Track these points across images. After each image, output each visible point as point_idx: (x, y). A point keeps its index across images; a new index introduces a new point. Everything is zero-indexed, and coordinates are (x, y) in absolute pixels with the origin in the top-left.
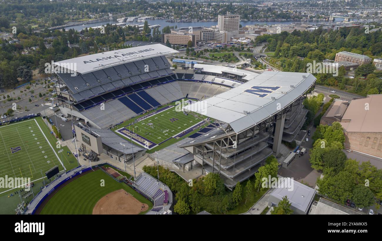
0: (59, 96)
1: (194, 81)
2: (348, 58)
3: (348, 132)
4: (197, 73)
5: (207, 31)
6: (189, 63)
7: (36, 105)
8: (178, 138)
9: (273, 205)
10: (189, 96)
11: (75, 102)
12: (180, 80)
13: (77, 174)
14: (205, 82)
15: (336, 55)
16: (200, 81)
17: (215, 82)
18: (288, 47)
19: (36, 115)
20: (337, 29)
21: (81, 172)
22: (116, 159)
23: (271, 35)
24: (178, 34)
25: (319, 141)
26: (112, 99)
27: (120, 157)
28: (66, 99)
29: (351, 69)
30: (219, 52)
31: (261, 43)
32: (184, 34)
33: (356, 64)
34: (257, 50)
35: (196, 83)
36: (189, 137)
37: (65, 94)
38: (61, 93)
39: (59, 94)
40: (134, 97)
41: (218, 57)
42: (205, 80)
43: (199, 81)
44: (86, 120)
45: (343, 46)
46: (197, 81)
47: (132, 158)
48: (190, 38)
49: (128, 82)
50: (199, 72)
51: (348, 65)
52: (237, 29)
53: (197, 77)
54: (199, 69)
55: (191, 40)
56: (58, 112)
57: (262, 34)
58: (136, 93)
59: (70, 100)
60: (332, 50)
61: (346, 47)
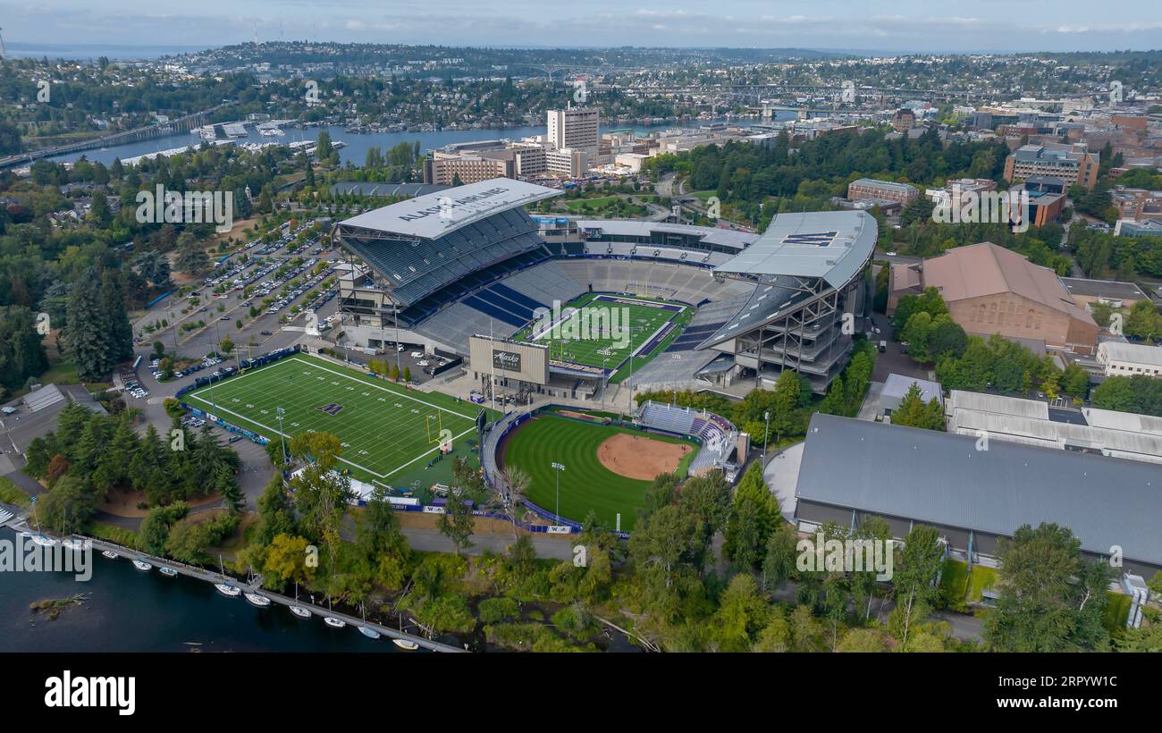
0: (349, 301)
1: (590, 257)
2: (876, 192)
3: (949, 303)
4: (589, 240)
5: (528, 152)
6: (551, 223)
7: (263, 334)
8: (643, 357)
9: (888, 412)
10: (594, 289)
11: (398, 307)
12: (558, 257)
13: (513, 427)
14: (616, 257)
15: (850, 186)
16: (604, 257)
17: (637, 254)
18: (746, 176)
19: (293, 349)
20: (815, 135)
21: (517, 423)
22: (565, 396)
23: (675, 154)
24: (465, 161)
25: (914, 317)
26: (450, 303)
27: (575, 388)
28: (372, 303)
29: (889, 212)
30: (584, 198)
31: (662, 173)
32: (480, 158)
33: (894, 202)
34: (665, 187)
35: (596, 261)
36: (667, 351)
37: (365, 294)
38: (354, 292)
39: (345, 295)
40: (484, 294)
41: (596, 209)
42: (614, 253)
43: (602, 256)
44: (430, 346)
45: (854, 170)
46: (596, 256)
47: (597, 390)
48: (499, 169)
49: (472, 265)
50: (597, 236)
51: (882, 205)
53: (593, 248)
54: (597, 229)
55: (504, 173)
56: (344, 338)
57: (653, 153)
58: (486, 287)
59: (383, 306)
60: (835, 178)
61: (859, 171)
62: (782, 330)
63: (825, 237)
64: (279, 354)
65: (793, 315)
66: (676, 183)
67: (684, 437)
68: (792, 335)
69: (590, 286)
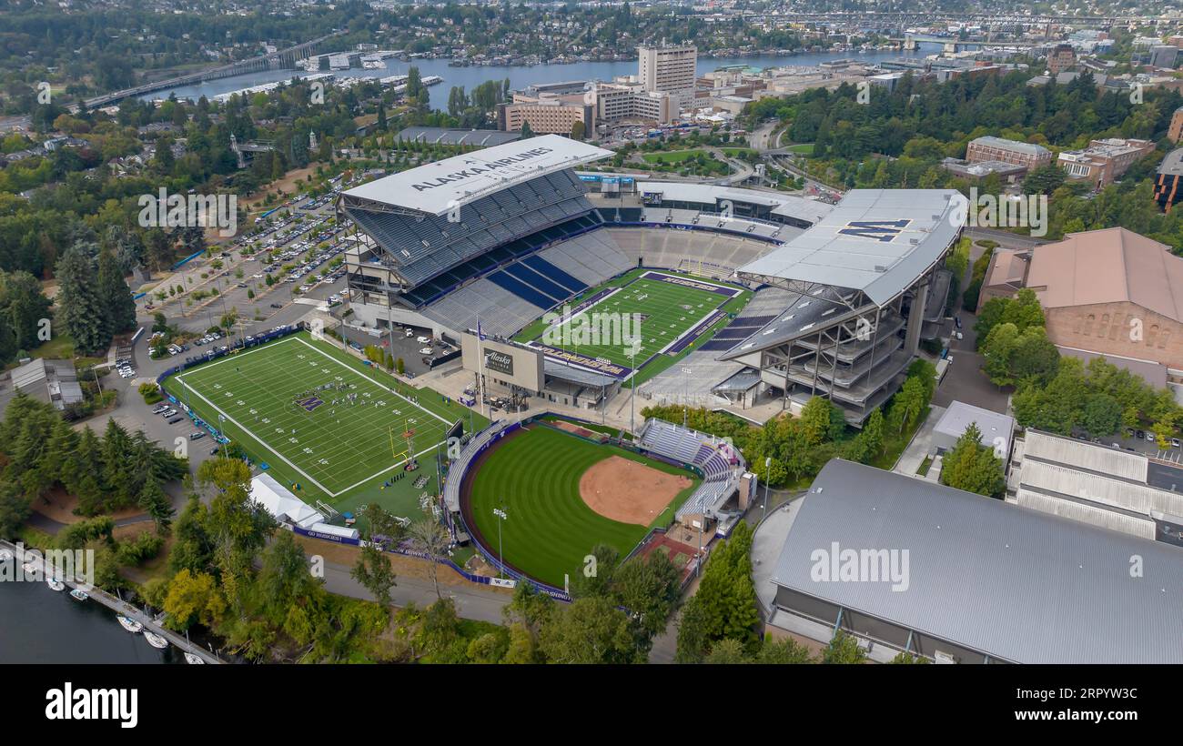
0: (353, 277)
1: (647, 225)
2: (1000, 153)
3: (1049, 310)
4: (649, 205)
5: (615, 94)
6: (614, 182)
7: (273, 306)
8: (673, 354)
9: (941, 452)
10: (645, 264)
11: (404, 287)
12: (610, 224)
13: (497, 439)
14: (675, 226)
15: (970, 146)
16: (663, 226)
17: (699, 224)
18: (848, 129)
19: (295, 327)
20: (947, 77)
21: (502, 435)
22: (566, 403)
23: (781, 98)
24: (541, 106)
25: (998, 328)
26: (473, 279)
27: (578, 395)
28: (376, 280)
29: (1011, 178)
30: (665, 150)
31: (761, 121)
32: (558, 103)
33: (1020, 167)
34: (759, 140)
35: (653, 231)
36: (699, 350)
37: (375, 270)
38: (360, 268)
39: (352, 270)
40: (516, 269)
41: (673, 164)
42: (673, 222)
43: (660, 224)
44: (438, 331)
45: (980, 124)
46: (653, 225)
47: (602, 396)
48: (578, 115)
49: (503, 235)
50: (656, 201)
51: (1003, 170)
52: (690, 85)
53: (651, 215)
54: (656, 194)
55: (582, 120)
56: (351, 316)
57: (757, 96)
58: (519, 260)
59: (391, 284)
60: (955, 134)
61: (986, 125)
62: (814, 347)
63: (893, 227)
64: (279, 332)
65: (827, 332)
66: (774, 133)
67: (687, 467)
68: (824, 354)
69: (641, 260)
